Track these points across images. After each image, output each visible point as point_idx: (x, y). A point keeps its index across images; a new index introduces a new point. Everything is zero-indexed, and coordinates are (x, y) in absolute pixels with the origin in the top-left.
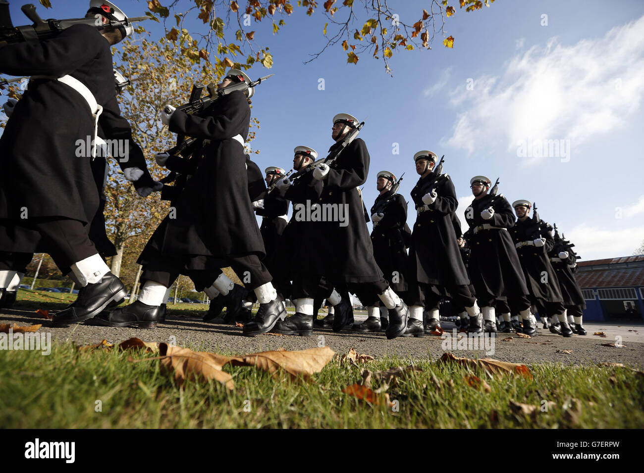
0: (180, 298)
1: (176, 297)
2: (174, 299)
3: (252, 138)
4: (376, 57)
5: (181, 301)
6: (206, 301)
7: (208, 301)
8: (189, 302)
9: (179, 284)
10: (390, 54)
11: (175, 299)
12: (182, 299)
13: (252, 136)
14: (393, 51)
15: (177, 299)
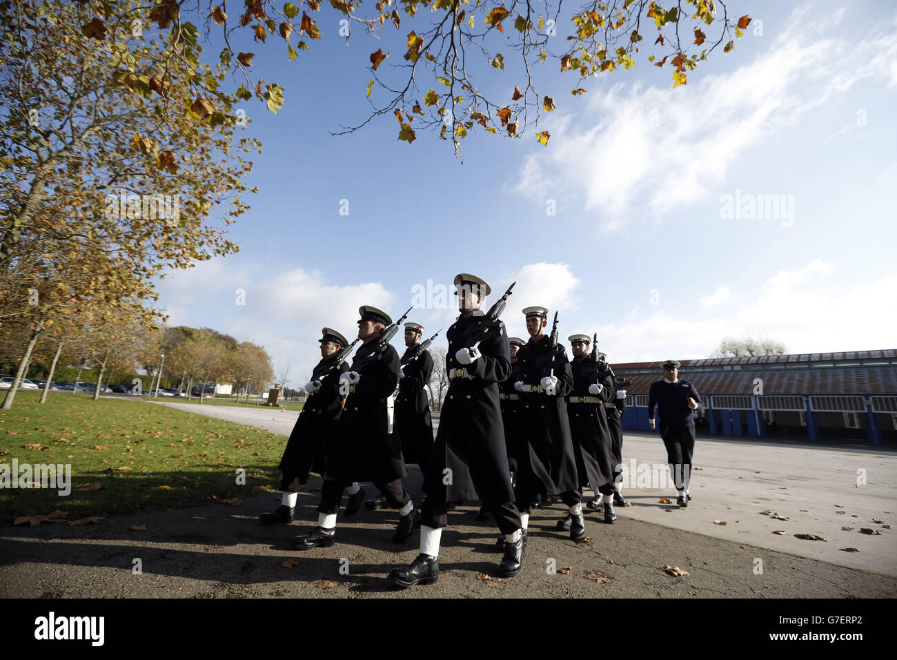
0: (108, 384)
1: (100, 382)
2: (96, 386)
3: (246, 169)
4: (443, 138)
5: (108, 390)
6: (155, 391)
7: (157, 389)
8: (123, 392)
9: (106, 366)
10: (464, 134)
11: (98, 387)
12: (110, 387)
13: (246, 167)
14: (467, 131)
15: (101, 387)
